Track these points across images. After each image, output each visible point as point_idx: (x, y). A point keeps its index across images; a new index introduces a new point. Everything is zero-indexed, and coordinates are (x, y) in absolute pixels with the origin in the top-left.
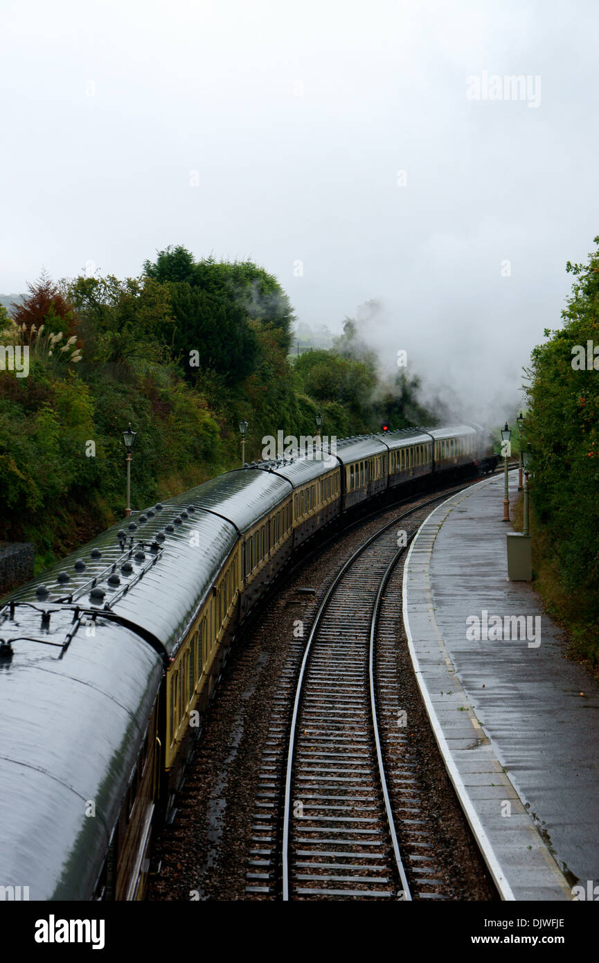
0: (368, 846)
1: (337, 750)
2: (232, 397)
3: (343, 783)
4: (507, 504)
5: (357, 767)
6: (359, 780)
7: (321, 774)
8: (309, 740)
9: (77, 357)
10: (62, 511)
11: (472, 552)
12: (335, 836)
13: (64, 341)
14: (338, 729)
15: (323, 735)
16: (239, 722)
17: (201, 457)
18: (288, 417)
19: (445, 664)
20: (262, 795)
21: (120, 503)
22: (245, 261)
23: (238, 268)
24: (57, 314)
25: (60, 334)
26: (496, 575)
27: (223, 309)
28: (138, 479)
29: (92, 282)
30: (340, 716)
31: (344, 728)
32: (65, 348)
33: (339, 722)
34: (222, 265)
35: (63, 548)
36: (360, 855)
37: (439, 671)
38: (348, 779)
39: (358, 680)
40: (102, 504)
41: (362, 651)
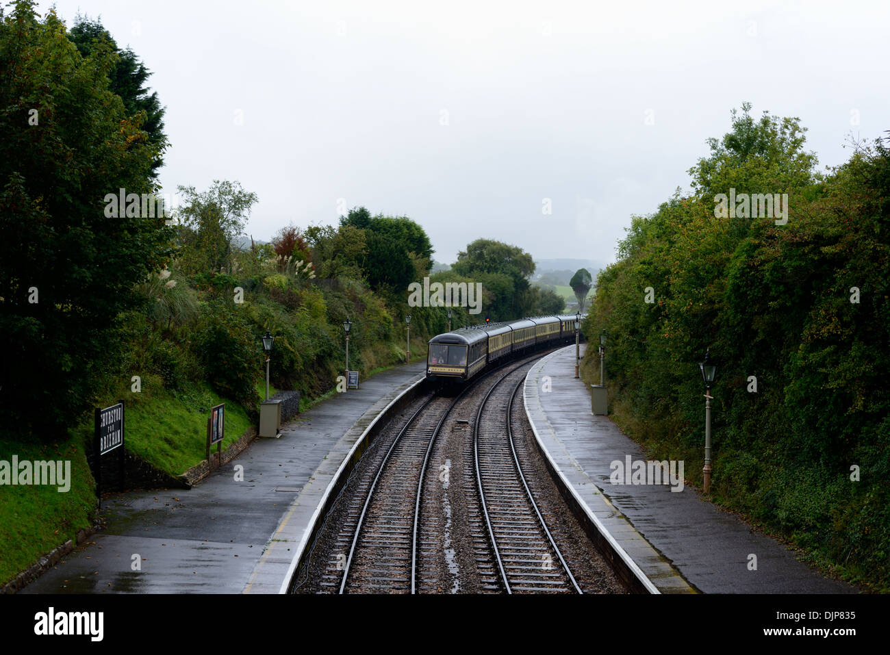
0: (552, 577)
1: (514, 519)
2: (399, 300)
3: (525, 539)
4: (577, 368)
5: (529, 529)
6: (534, 537)
7: (509, 534)
8: (494, 513)
9: (312, 275)
10: (311, 371)
11: (564, 397)
12: (530, 571)
13: (304, 266)
14: (511, 507)
15: (502, 510)
16: (446, 502)
17: (382, 338)
18: (431, 313)
19: (574, 466)
20: (478, 546)
21: (341, 367)
22: (403, 216)
23: (398, 220)
24: (299, 249)
25: (302, 261)
26: (584, 411)
27: (393, 246)
28: (351, 351)
29: (317, 229)
30: (509, 498)
31: (514, 506)
32: (305, 270)
33: (509, 502)
34: (388, 219)
35: (313, 395)
36: (549, 582)
37: (572, 470)
38: (526, 537)
39: (512, 477)
40: (332, 367)
41: (509, 458)
